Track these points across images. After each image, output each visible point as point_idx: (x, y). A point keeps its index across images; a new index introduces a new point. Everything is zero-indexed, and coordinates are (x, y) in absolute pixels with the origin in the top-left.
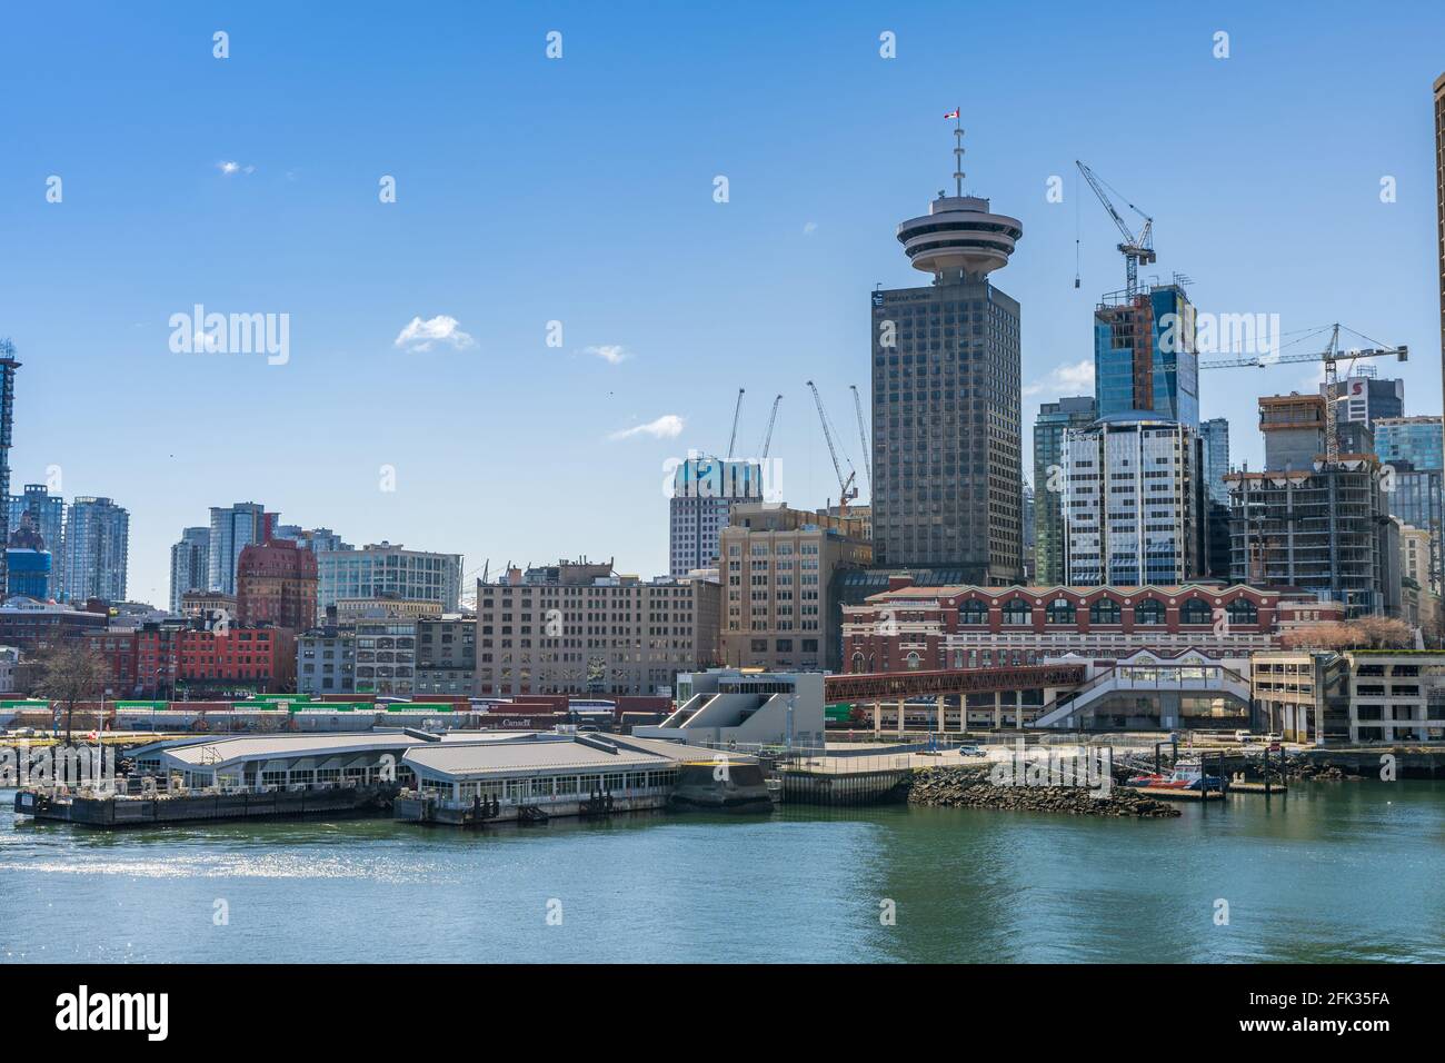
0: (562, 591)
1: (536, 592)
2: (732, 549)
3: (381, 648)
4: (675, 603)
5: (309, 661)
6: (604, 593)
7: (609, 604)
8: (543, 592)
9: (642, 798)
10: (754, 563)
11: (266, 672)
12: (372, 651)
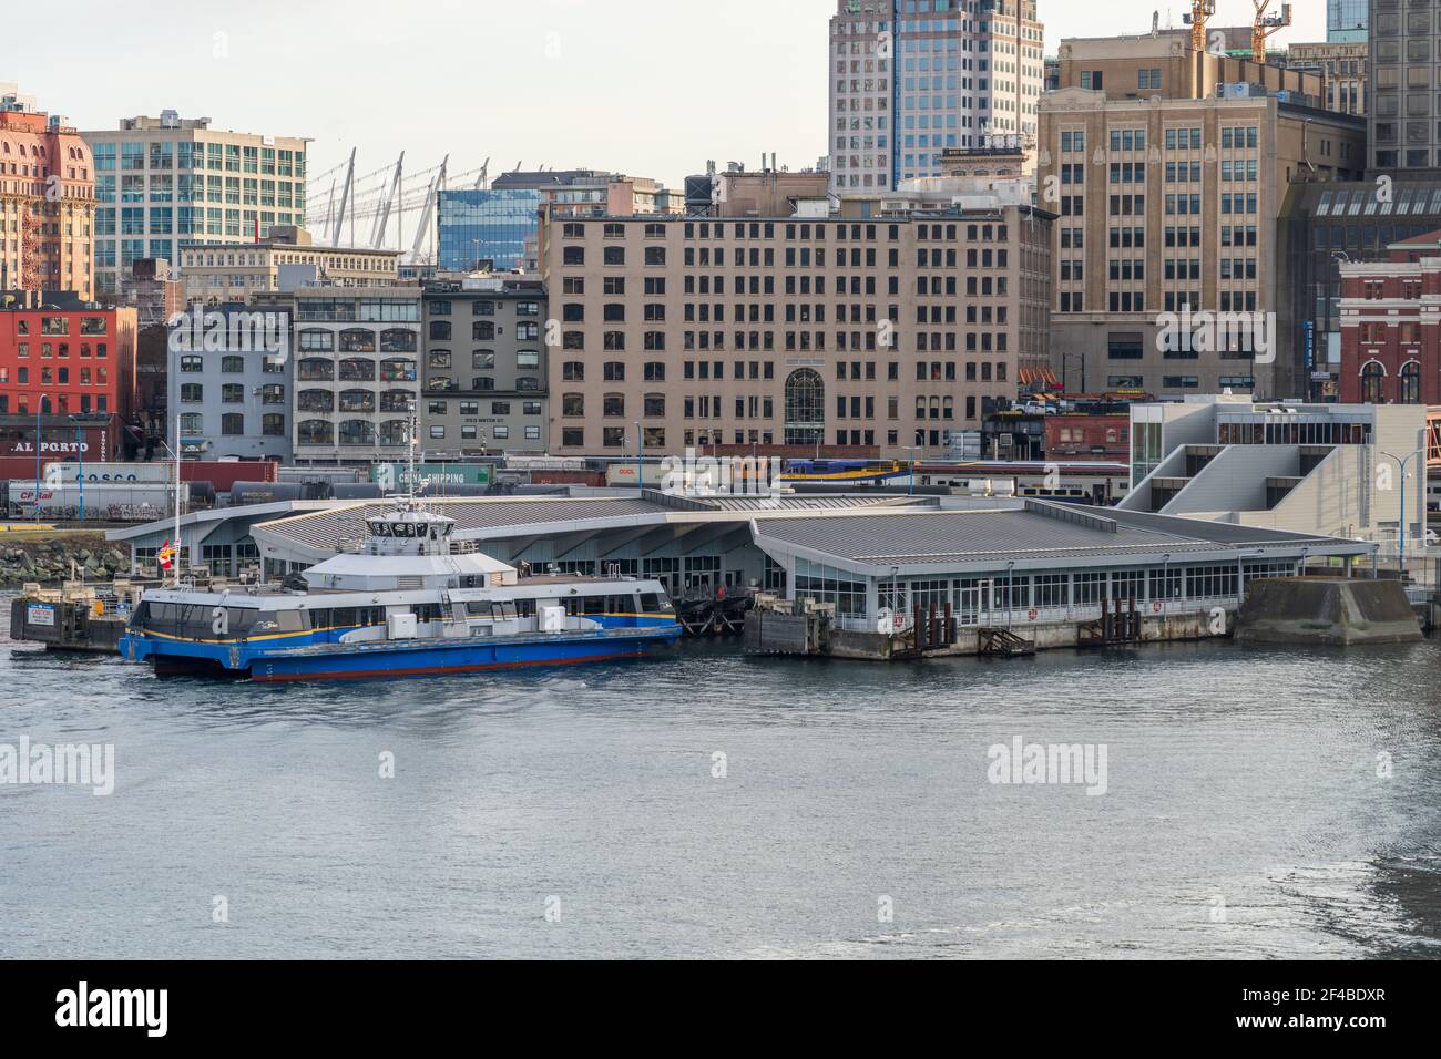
0: (730, 229)
1: (675, 231)
2: (1066, 137)
3: (347, 350)
4: (972, 254)
5: (192, 378)
6: (821, 234)
7: (830, 258)
8: (689, 232)
9: (1180, 618)
10: (1115, 167)
11: (102, 402)
12: (329, 356)
